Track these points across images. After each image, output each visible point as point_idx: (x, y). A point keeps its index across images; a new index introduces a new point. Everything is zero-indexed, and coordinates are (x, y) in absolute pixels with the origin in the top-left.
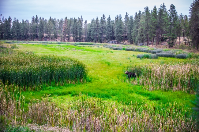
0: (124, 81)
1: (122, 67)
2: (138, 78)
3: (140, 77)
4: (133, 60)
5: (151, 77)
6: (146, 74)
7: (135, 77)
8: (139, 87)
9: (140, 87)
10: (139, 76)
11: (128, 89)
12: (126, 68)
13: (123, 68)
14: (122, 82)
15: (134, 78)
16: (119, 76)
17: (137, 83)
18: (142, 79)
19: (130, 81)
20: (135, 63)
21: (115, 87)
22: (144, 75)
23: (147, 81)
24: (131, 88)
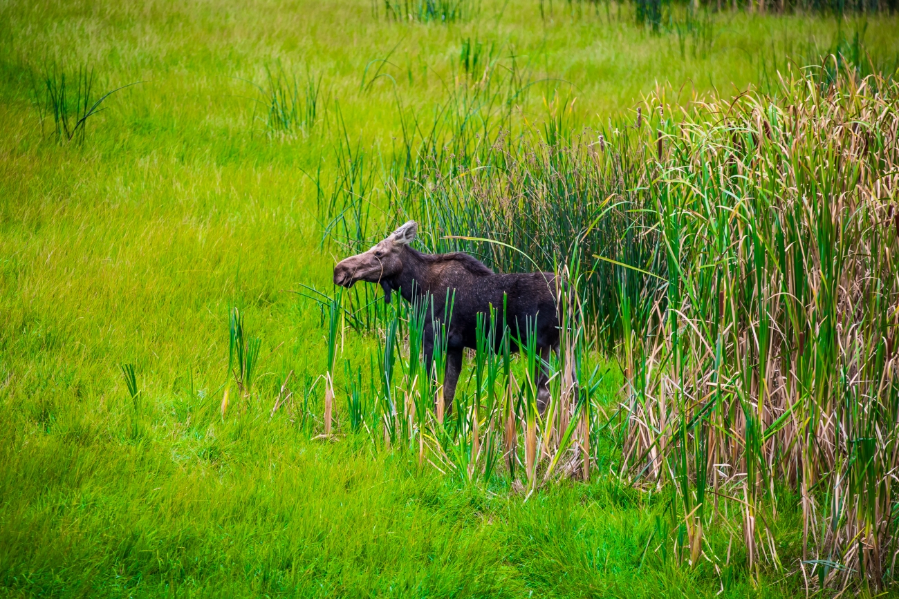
0: (356, 414)
1: (314, 163)
2: (596, 360)
3: (629, 342)
4: (506, 31)
5: (830, 335)
6: (745, 299)
7: (549, 339)
8: (615, 518)
9: (645, 519)
10: (616, 333)
11: (428, 555)
12: (382, 184)
13: (330, 179)
14: (305, 424)
15: (522, 367)
16: (252, 319)
17: (578, 443)
18: (669, 383)
19: (455, 418)
20: (550, 84)
21: (185, 523)
22: (711, 309)
23: (758, 407)
24: (467, 541)
